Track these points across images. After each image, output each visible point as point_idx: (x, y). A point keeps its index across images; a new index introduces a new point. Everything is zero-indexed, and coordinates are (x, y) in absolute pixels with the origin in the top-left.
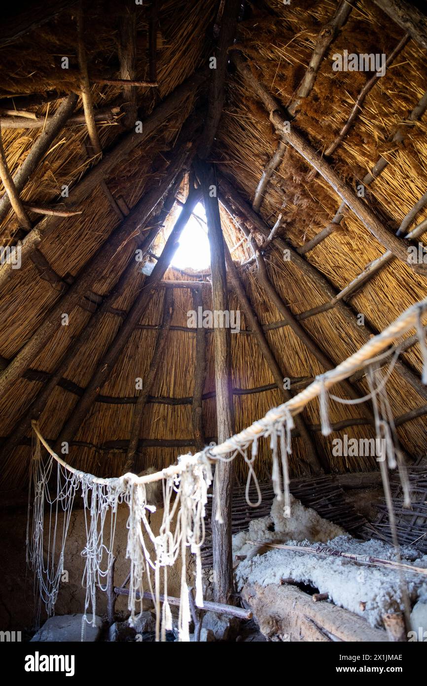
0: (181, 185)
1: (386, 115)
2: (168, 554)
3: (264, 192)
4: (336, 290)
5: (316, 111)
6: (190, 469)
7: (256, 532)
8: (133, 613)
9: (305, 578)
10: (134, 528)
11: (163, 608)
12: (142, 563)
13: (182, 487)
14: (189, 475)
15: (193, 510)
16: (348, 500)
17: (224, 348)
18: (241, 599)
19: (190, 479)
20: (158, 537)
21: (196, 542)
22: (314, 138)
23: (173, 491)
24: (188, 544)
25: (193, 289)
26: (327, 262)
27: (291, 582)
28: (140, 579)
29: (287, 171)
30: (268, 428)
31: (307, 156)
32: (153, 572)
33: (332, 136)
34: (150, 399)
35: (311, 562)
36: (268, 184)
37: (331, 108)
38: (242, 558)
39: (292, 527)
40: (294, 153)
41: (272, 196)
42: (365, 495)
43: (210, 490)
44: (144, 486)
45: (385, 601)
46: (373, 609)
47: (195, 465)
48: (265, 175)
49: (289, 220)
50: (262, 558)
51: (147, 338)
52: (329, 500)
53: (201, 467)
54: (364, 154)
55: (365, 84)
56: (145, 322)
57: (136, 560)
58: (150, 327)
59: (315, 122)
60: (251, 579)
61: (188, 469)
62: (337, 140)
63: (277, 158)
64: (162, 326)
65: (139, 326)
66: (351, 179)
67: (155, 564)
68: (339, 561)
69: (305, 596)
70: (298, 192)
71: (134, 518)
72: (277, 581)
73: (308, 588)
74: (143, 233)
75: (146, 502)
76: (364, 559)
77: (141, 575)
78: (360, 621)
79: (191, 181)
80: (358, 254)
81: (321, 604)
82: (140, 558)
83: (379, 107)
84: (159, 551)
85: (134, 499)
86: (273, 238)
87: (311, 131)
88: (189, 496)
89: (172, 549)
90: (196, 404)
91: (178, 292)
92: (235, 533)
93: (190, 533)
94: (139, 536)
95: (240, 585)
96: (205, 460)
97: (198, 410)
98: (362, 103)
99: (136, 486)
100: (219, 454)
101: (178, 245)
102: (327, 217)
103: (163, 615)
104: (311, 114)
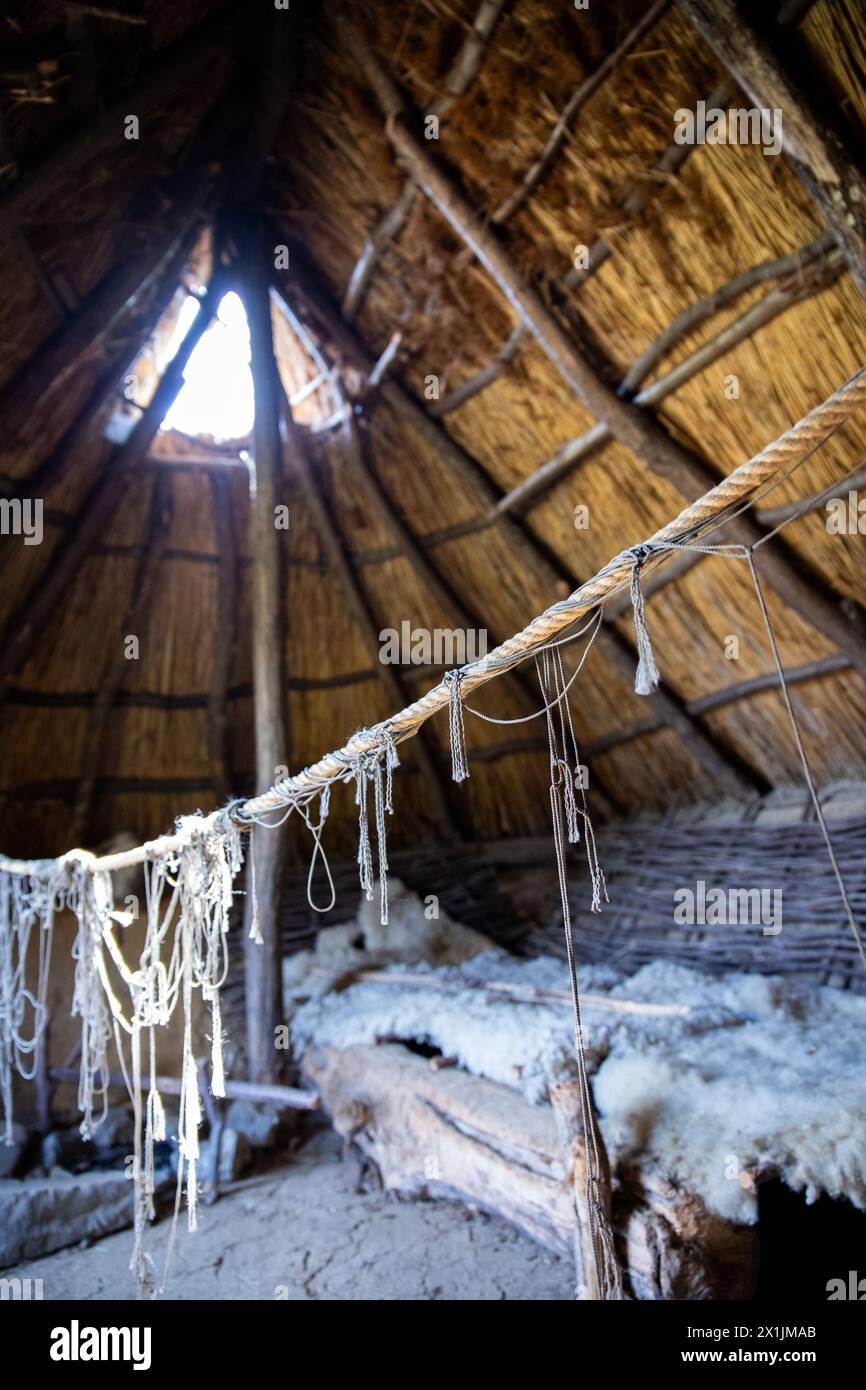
0: (195, 253)
1: (615, 155)
2: (157, 1004)
3: (368, 284)
4: (498, 493)
5: (482, 127)
6: (199, 842)
7: (330, 953)
8: (88, 1115)
9: (419, 1032)
10: (87, 957)
11: (149, 1103)
12: (104, 1023)
13: (183, 878)
14: (197, 853)
15: (205, 920)
16: (504, 888)
17: (273, 600)
18: (298, 1073)
19: (200, 862)
20: (138, 974)
21: (211, 980)
22: (474, 183)
23: (167, 883)
24: (196, 985)
25: (215, 475)
26: (484, 435)
27: (393, 1039)
28: (101, 1053)
29: (415, 246)
30: (352, 766)
31: (457, 220)
32: (126, 1038)
33: (508, 184)
34: (122, 698)
35: (430, 1001)
36: (375, 269)
37: (511, 125)
38: (302, 1001)
39: (399, 939)
40: (431, 210)
41: (382, 293)
42: (534, 878)
43: (240, 882)
44: (108, 875)
45: (556, 1061)
46: (535, 1074)
47: (209, 835)
48: (370, 249)
49: (414, 346)
50: (341, 999)
51: (115, 574)
52: (469, 889)
53: (222, 839)
54: (567, 227)
55: (579, 84)
56: (112, 539)
57: (93, 1017)
58: (121, 551)
59: (477, 150)
60: (319, 1037)
61: (195, 843)
62: (518, 193)
63: (397, 217)
64: (146, 550)
65: (98, 549)
66: (540, 276)
67: (131, 1024)
68: (481, 997)
69: (418, 1062)
70: (435, 292)
71: (88, 939)
72: (368, 1037)
73: (424, 1048)
74: (110, 352)
75: (112, 906)
76: (525, 992)
77: (104, 1045)
78: (511, 1097)
79: (217, 248)
80: (544, 425)
81: (446, 1074)
82: (102, 1012)
83: (603, 137)
84: (138, 1000)
85: (86, 901)
86: (382, 381)
87: (469, 168)
88: (197, 895)
89: (165, 994)
90: (215, 707)
91: (182, 481)
92: (290, 953)
93: (199, 964)
94: (98, 972)
95: (300, 1048)
96: (228, 823)
97: (220, 720)
98: (573, 123)
99: (90, 875)
100: (256, 815)
101: (182, 381)
102: (489, 347)
103: (149, 1115)
104: (470, 132)
